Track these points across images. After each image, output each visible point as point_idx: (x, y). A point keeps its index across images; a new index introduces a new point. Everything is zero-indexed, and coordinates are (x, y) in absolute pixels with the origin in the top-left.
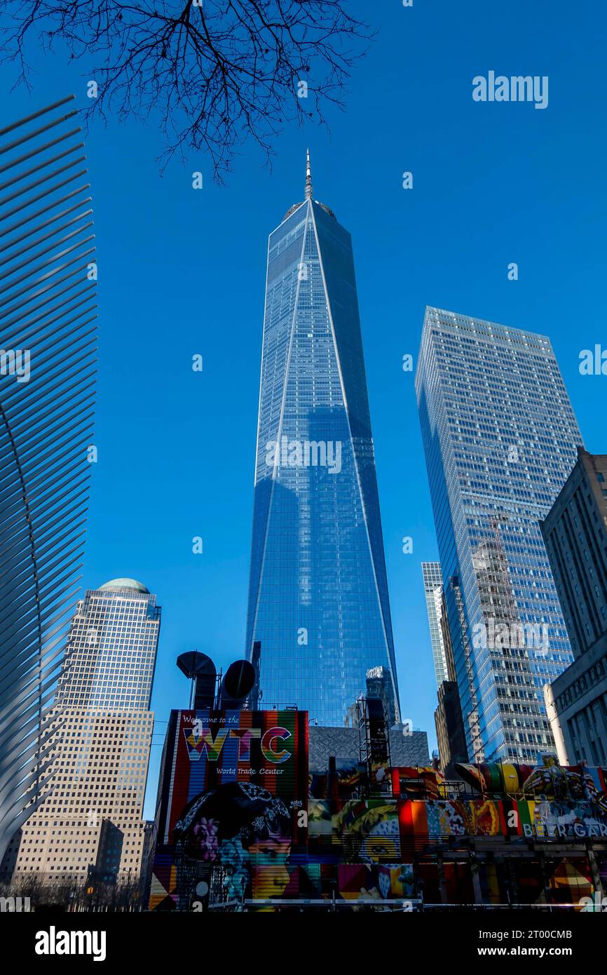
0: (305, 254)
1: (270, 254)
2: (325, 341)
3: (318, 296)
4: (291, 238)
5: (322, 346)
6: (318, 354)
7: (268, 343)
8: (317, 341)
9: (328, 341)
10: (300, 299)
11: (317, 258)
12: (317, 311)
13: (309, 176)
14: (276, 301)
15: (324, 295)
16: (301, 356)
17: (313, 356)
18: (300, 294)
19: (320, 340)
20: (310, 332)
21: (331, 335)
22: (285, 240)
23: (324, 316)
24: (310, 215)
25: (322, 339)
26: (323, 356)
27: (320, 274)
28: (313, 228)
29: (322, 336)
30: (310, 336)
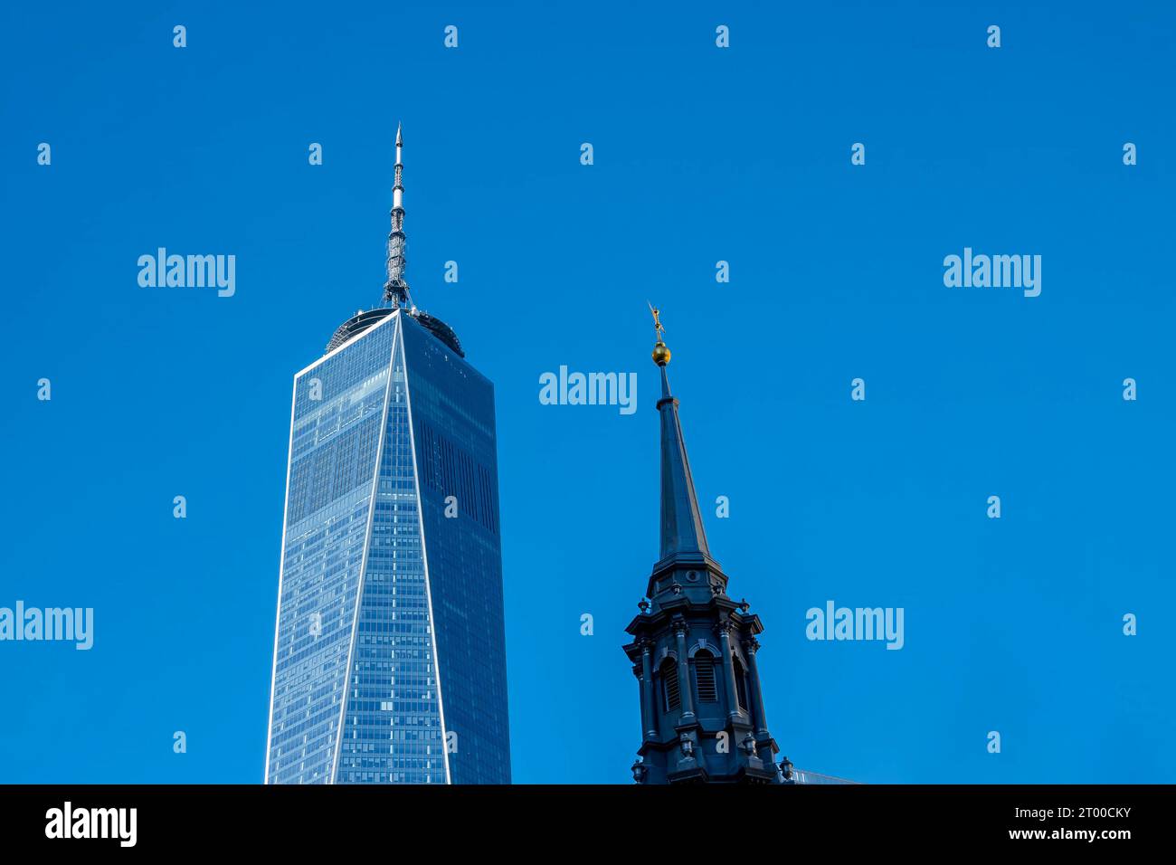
0: (382, 473)
1: (297, 434)
2: (421, 723)
3: (410, 593)
4: (350, 411)
5: (414, 737)
6: (404, 758)
7: (284, 705)
8: (402, 722)
9: (428, 722)
10: (365, 603)
11: (412, 485)
12: (405, 637)
13: (400, 211)
14: (308, 586)
15: (423, 593)
16: (364, 764)
17: (390, 763)
18: (367, 590)
19: (409, 721)
20: (386, 696)
21: (435, 708)
22: (334, 411)
23: (420, 652)
24: (398, 362)
25: (412, 718)
26: (414, 765)
27: (417, 532)
28: (402, 399)
29: (414, 707)
30: (387, 706)
